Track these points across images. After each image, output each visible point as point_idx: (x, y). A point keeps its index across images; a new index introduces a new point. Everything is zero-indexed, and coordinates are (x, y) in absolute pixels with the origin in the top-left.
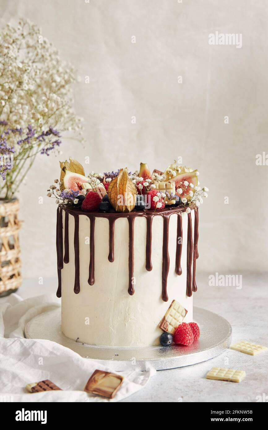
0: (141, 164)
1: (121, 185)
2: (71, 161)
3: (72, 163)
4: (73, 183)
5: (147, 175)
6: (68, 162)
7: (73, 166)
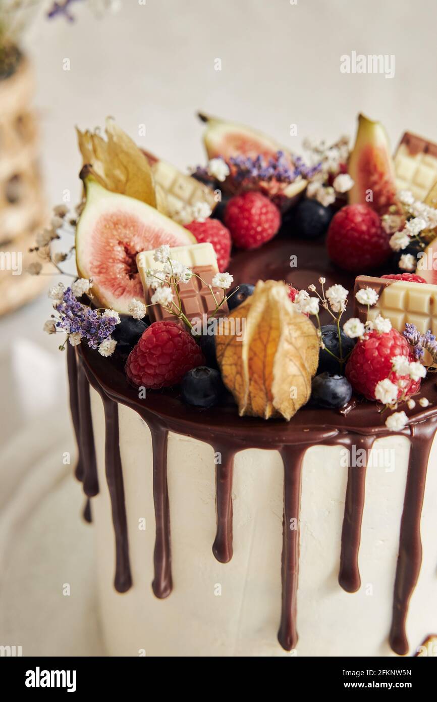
0: (361, 119)
1: (259, 344)
2: (110, 137)
3: (115, 144)
4: (108, 244)
5: (375, 167)
6: (102, 139)
7: (117, 155)
